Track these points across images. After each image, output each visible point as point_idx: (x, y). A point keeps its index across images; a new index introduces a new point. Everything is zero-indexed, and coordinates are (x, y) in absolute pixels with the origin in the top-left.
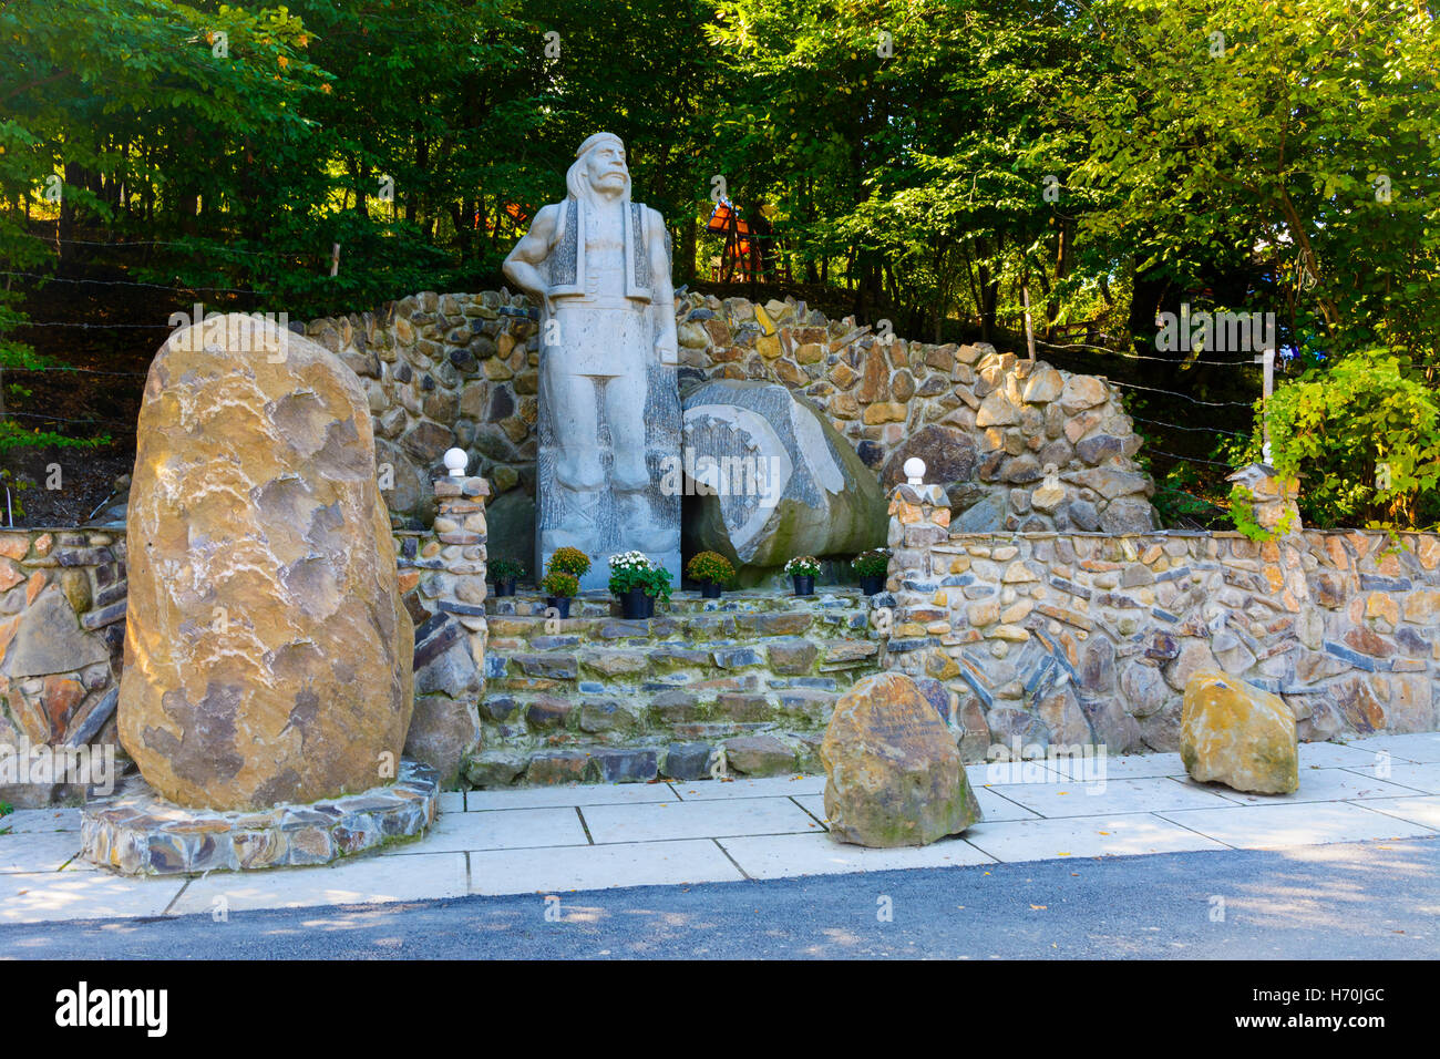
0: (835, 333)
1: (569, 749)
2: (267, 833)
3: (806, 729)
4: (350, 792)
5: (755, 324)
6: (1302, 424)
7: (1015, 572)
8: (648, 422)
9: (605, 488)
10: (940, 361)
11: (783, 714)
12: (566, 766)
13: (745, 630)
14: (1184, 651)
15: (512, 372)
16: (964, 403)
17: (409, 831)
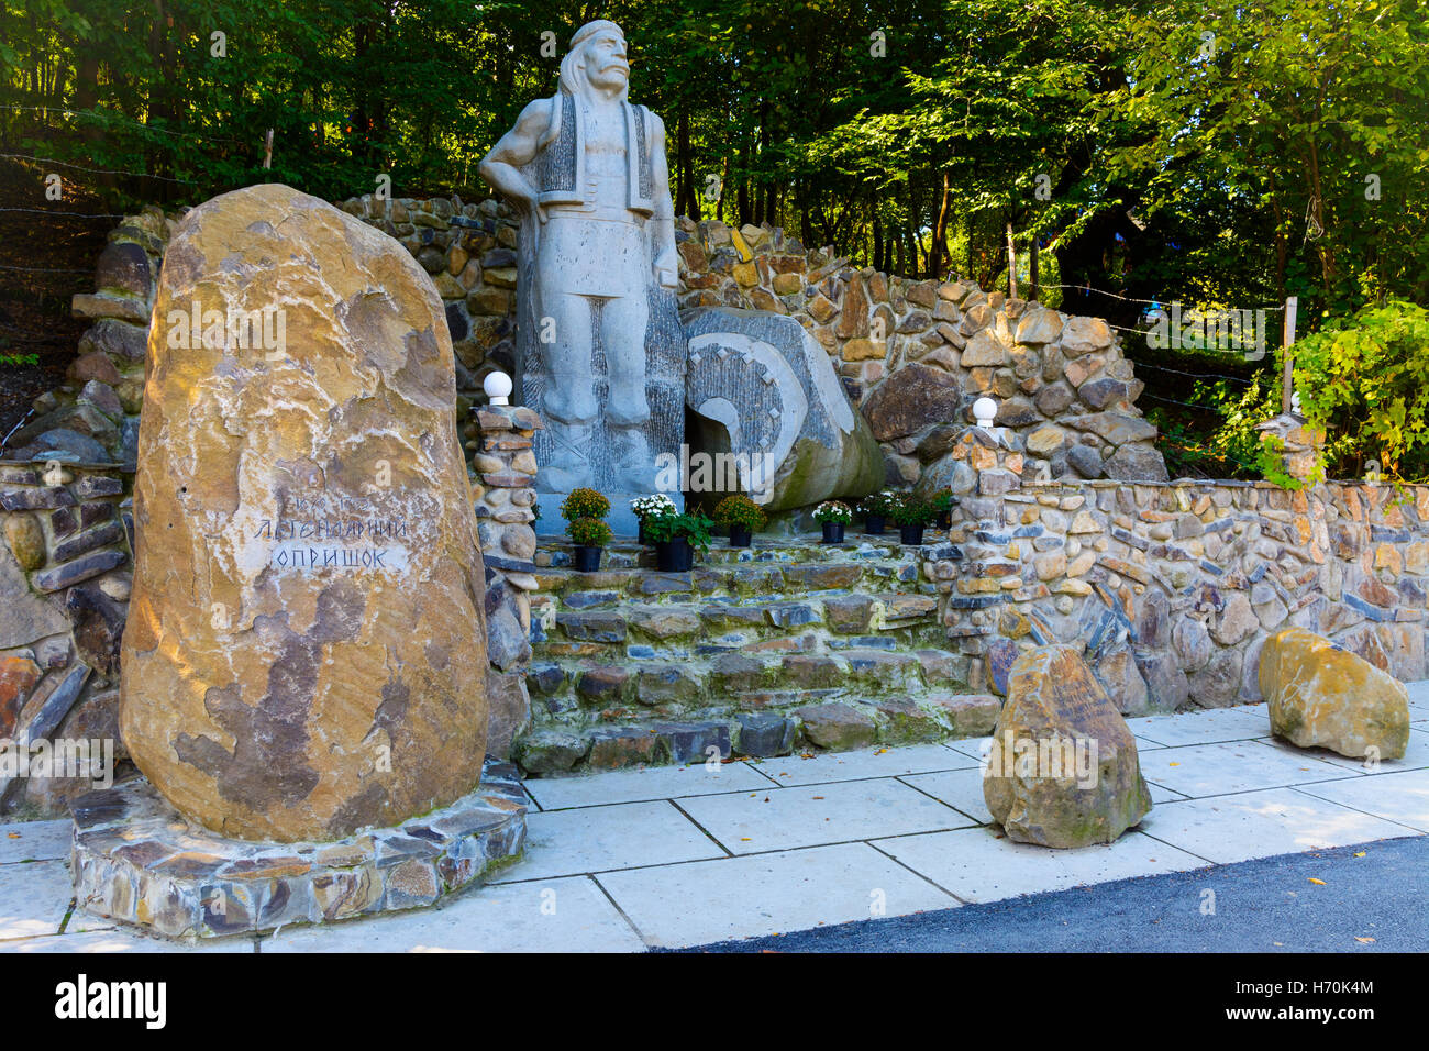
0: (815, 262)
1: (626, 725)
2: (358, 872)
3: (875, 695)
4: (440, 805)
5: (732, 249)
6: (1336, 371)
7: (1083, 523)
8: (649, 350)
9: (598, 422)
10: (922, 298)
11: (854, 678)
12: (633, 746)
13: (793, 583)
14: (1229, 605)
15: (464, 291)
16: (947, 342)
17: (512, 851)
